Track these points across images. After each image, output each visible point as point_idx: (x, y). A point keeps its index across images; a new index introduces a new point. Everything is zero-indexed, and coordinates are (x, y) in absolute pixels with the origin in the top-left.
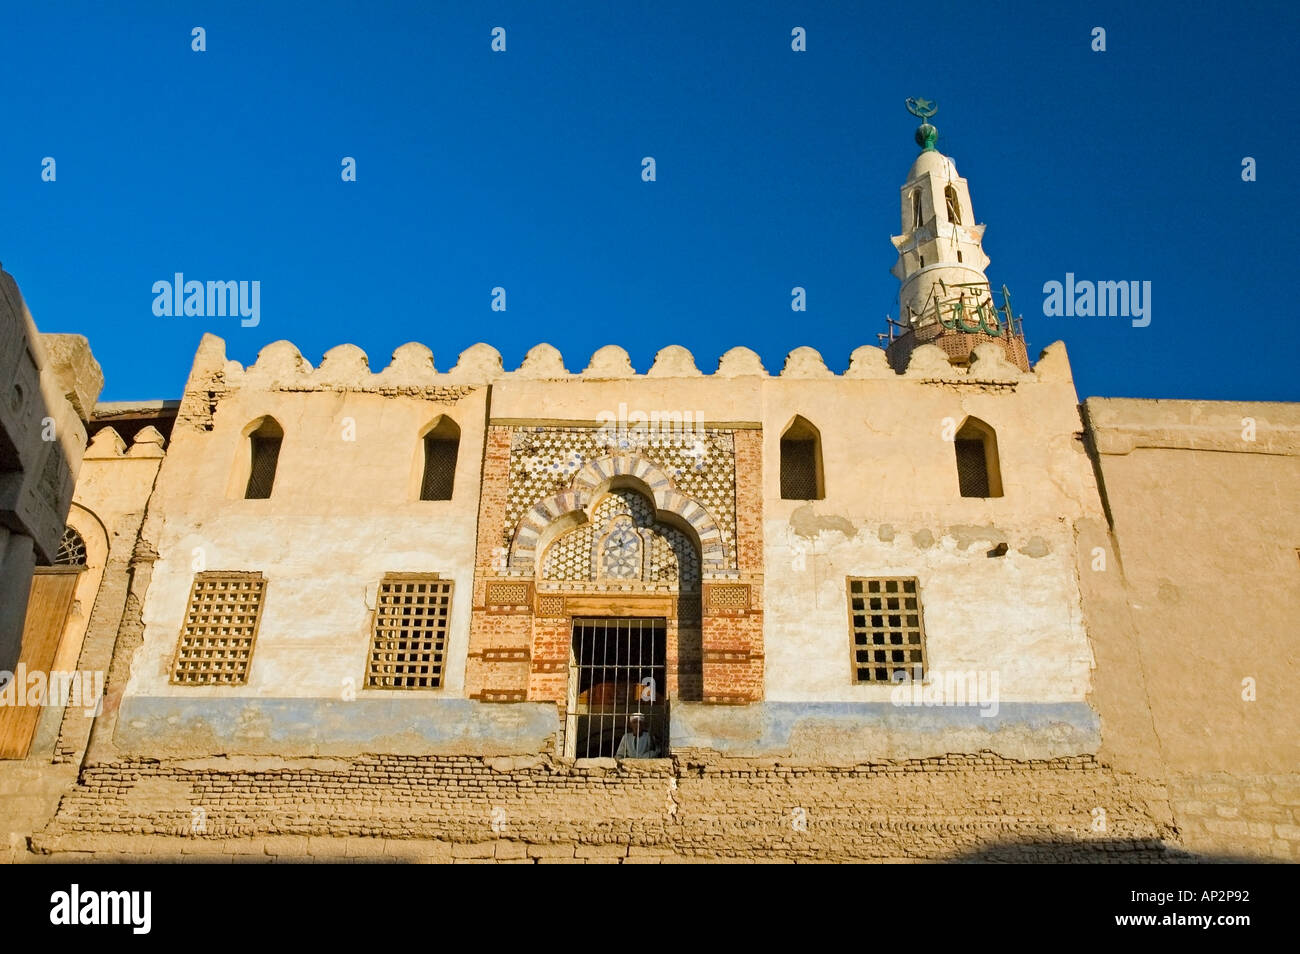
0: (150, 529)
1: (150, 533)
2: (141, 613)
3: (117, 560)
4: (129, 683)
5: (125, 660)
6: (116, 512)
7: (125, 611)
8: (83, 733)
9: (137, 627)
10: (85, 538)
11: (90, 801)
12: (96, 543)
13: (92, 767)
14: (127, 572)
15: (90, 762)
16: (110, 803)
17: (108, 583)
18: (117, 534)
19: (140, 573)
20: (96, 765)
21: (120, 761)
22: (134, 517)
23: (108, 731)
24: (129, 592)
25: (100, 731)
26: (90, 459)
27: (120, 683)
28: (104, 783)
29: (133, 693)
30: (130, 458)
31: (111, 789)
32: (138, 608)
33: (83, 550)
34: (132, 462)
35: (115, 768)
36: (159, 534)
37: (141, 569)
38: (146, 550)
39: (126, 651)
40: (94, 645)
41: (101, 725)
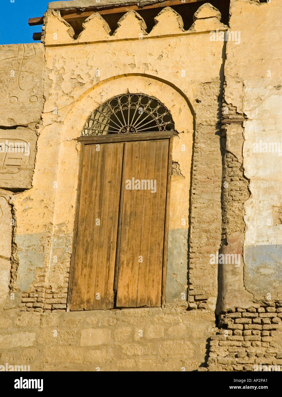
0: (231, 94)
1: (232, 97)
2: (242, 169)
3: (205, 123)
4: (247, 233)
5: (237, 212)
6: (193, 82)
7: (224, 169)
8: (212, 281)
9: (241, 182)
10: (168, 106)
11: (237, 343)
12: (180, 110)
13: (230, 312)
14: (216, 133)
15: (227, 307)
16: (257, 346)
17: (200, 145)
18: (198, 101)
19: (232, 133)
20: (234, 310)
21: (257, 306)
22: (211, 85)
23: (237, 278)
24: (224, 151)
25: (229, 278)
26: (158, 37)
27: (238, 233)
28: (246, 326)
29: (253, 242)
30: (195, 33)
31: (255, 332)
32: (239, 165)
33: (169, 117)
34: (197, 37)
35: (253, 312)
36: (242, 97)
37: (231, 130)
38: (232, 112)
39: (236, 204)
40: (201, 201)
41: (230, 273)
